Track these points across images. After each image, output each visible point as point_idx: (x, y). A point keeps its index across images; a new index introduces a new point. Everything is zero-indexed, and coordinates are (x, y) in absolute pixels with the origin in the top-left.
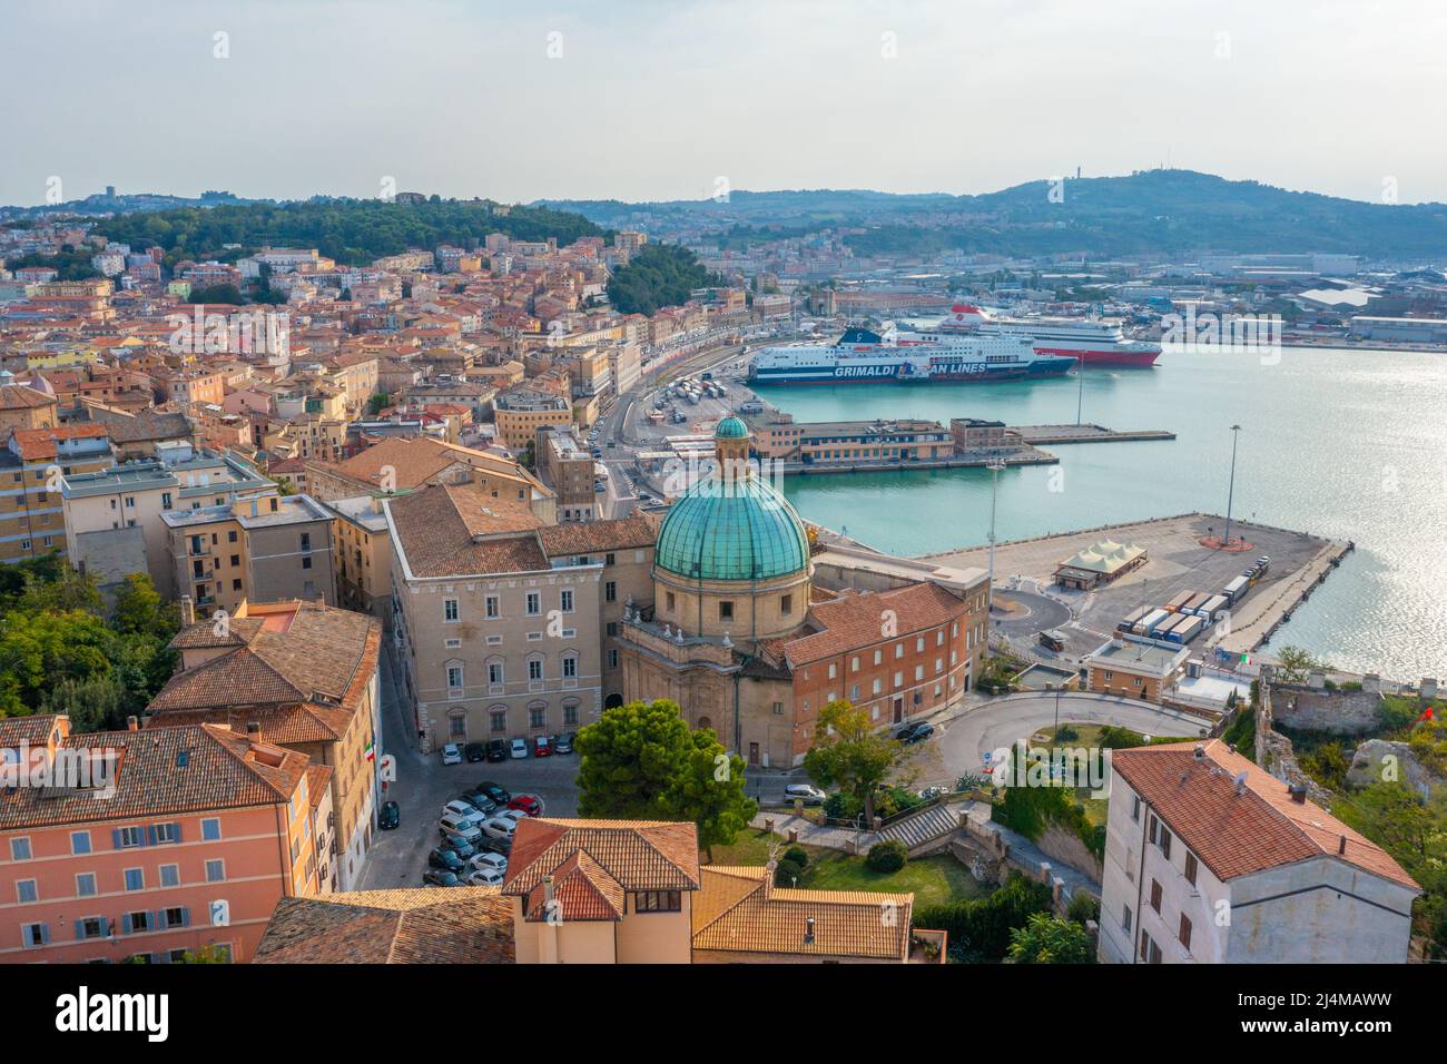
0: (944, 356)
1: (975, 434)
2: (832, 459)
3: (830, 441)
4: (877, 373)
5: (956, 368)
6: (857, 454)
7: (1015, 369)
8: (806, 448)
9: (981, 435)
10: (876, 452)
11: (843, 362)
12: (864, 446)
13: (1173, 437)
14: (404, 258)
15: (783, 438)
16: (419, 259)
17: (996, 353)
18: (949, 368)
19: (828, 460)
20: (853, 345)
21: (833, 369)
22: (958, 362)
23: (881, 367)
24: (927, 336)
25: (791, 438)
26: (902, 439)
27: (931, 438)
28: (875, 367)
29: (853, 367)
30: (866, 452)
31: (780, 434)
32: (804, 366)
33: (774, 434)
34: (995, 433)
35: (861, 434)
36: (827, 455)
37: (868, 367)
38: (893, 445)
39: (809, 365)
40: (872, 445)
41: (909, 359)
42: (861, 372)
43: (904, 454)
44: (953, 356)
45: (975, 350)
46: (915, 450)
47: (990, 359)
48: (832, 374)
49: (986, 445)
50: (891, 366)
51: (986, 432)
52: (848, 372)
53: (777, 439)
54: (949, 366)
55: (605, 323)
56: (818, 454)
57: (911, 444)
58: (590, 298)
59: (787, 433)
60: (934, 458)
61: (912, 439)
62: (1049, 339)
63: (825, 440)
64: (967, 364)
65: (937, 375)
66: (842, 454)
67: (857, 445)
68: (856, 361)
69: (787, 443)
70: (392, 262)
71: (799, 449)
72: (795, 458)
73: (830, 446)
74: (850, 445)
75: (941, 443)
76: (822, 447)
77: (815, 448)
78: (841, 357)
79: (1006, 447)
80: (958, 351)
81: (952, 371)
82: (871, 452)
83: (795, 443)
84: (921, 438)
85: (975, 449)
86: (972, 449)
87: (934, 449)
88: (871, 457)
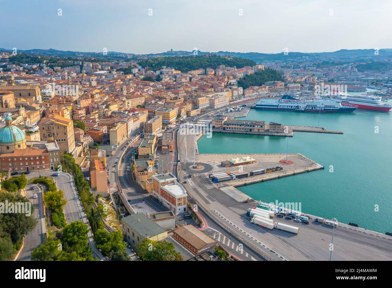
0: (311, 104)
1: (272, 127)
2: (231, 129)
3: (231, 125)
4: (290, 108)
5: (315, 108)
6: (237, 129)
7: (332, 110)
8: (224, 126)
9: (274, 127)
10: (243, 129)
11: (280, 104)
12: (241, 127)
13: (342, 133)
14: (196, 71)
15: (219, 123)
16: (201, 71)
17: (328, 105)
18: (312, 108)
19: (230, 130)
20: (285, 100)
21: (277, 106)
22: (315, 106)
23: (292, 107)
24: (323, 98)
25: (220, 123)
26: (251, 126)
27: (259, 126)
28: (290, 106)
29: (283, 106)
30: (240, 129)
31: (218, 122)
32: (269, 105)
33: (216, 122)
34: (278, 127)
35: (240, 124)
36: (230, 128)
37: (288, 106)
38: (248, 127)
39: (271, 105)
40: (242, 127)
41: (299, 105)
42: (285, 107)
43: (251, 130)
44: (314, 105)
45: (321, 104)
46: (253, 129)
47: (326, 106)
48: (277, 107)
49: (276, 130)
50: (294, 106)
51: (275, 126)
52: (282, 107)
53: (217, 123)
54: (313, 107)
55: (228, 90)
56: (227, 128)
57: (253, 128)
58: (230, 83)
59: (219, 122)
60: (259, 132)
61: (254, 126)
62: (357, 101)
63: (230, 124)
64: (318, 107)
65: (309, 110)
66: (234, 128)
67: (239, 127)
68: (285, 104)
69: (219, 124)
70: (193, 72)
71: (222, 126)
72: (222, 128)
73: (231, 126)
74: (236, 126)
75: (261, 128)
76: (229, 126)
77: (227, 126)
78: (280, 103)
79: (281, 131)
80: (316, 103)
81: (313, 109)
82: (241, 129)
83: (221, 124)
84: (256, 126)
85: (272, 131)
86: (271, 130)
87: (259, 129)
88: (241, 130)
